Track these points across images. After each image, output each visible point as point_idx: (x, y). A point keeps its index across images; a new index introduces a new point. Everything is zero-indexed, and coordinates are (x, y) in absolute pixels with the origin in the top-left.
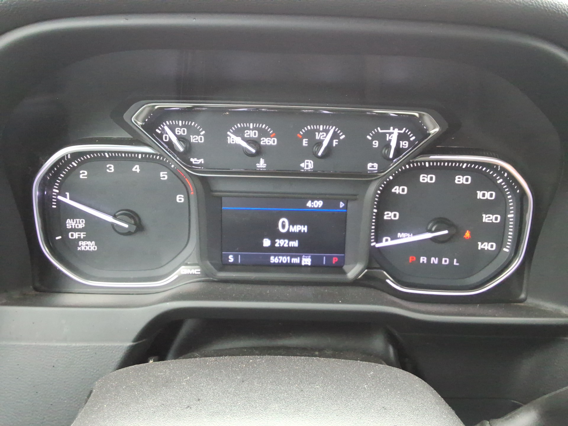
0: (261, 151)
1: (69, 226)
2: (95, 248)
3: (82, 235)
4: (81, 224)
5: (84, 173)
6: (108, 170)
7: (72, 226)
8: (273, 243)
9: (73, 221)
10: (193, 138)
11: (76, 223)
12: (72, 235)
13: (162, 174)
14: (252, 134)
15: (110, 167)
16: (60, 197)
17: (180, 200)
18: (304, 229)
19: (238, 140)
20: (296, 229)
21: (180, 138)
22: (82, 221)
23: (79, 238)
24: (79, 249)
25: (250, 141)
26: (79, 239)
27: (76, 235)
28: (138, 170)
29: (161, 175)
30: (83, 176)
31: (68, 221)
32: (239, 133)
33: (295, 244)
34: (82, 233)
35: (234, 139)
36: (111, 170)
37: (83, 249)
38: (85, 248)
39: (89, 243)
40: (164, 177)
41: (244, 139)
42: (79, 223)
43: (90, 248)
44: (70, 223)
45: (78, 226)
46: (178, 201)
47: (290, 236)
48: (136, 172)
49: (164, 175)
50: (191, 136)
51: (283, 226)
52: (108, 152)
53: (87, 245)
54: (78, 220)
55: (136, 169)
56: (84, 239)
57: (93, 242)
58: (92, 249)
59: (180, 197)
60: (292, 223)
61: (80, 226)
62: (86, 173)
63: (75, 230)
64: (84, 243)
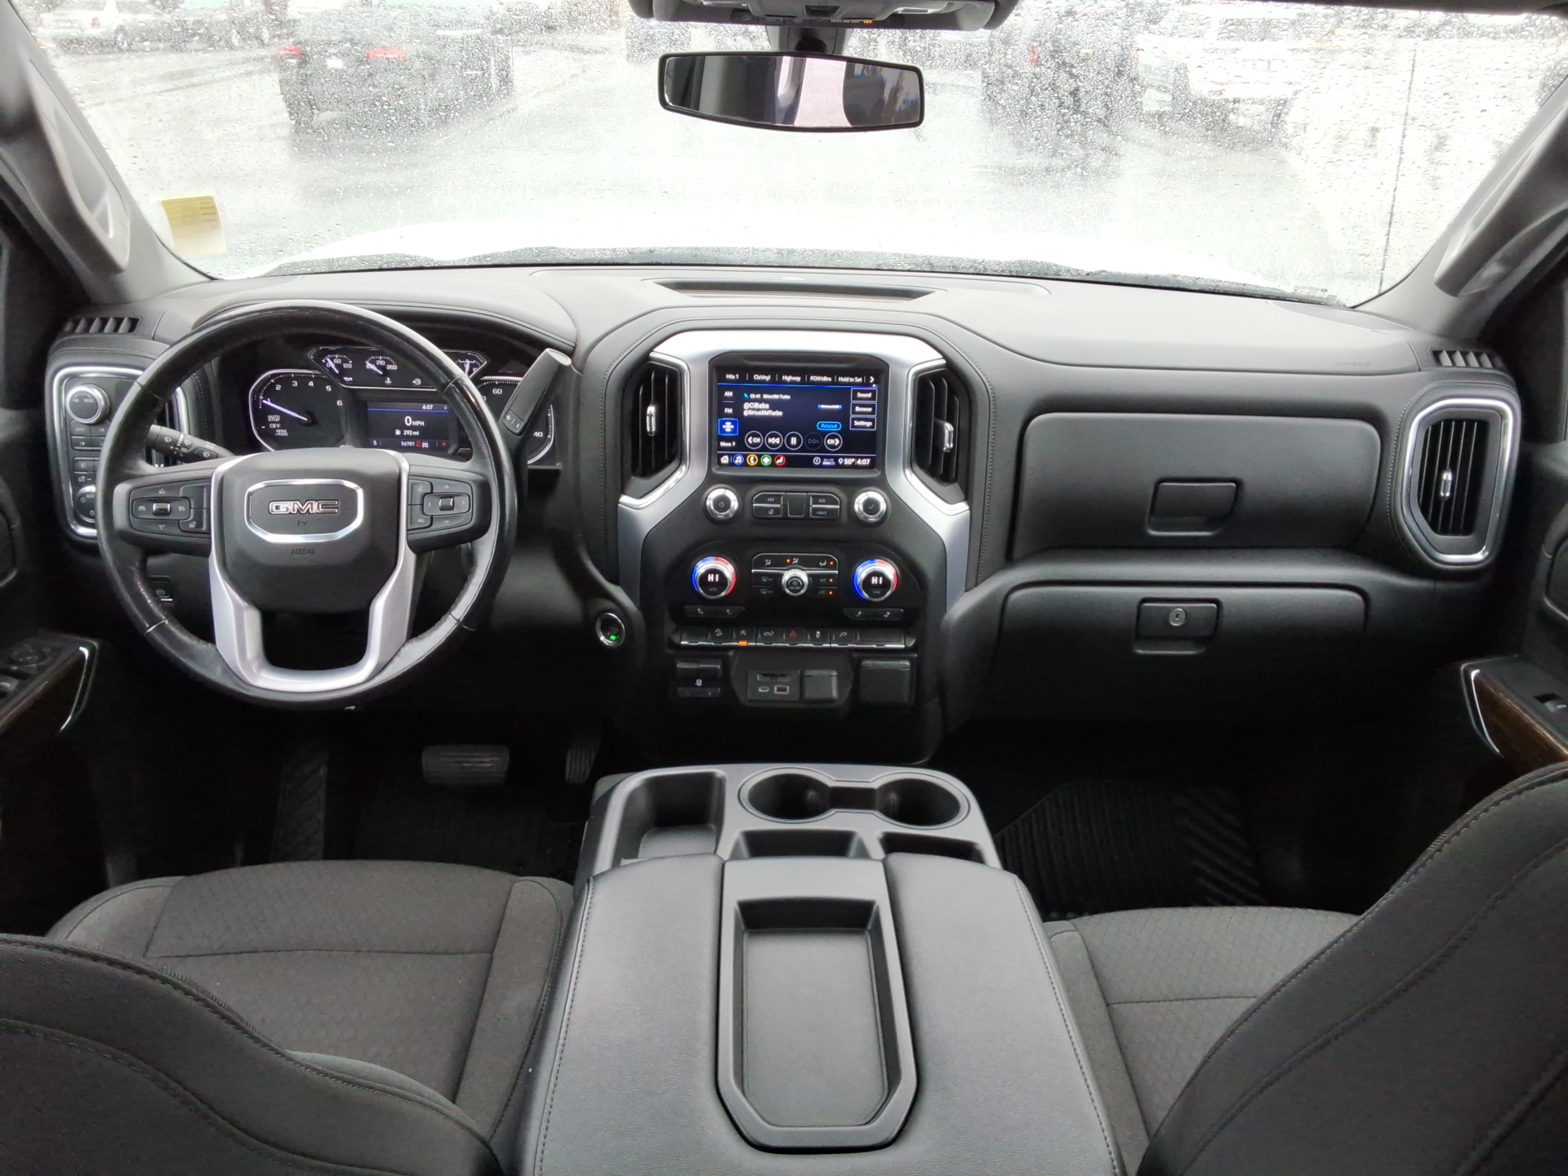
0: (386, 373)
1: (270, 420)
2: (286, 434)
3: (278, 426)
4: (277, 418)
6: (294, 385)
8: (402, 432)
9: (273, 417)
10: (345, 366)
11: (275, 418)
12: (271, 426)
13: (327, 387)
14: (382, 363)
15: (295, 383)
16: (264, 401)
18: (422, 423)
19: (373, 367)
20: (417, 423)
21: (337, 365)
24: (275, 432)
25: (379, 367)
26: (277, 428)
27: (274, 426)
29: (327, 389)
30: (280, 389)
31: (269, 417)
32: (374, 362)
33: (417, 433)
35: (369, 366)
37: (277, 433)
38: (280, 434)
40: (329, 389)
41: (376, 366)
44: (271, 418)
45: (275, 420)
46: (339, 405)
47: (413, 428)
51: (408, 422)
52: (294, 373)
54: (276, 416)
56: (280, 428)
57: (285, 430)
59: (339, 402)
60: (414, 419)
62: (281, 387)
63: (273, 422)
64: (280, 431)
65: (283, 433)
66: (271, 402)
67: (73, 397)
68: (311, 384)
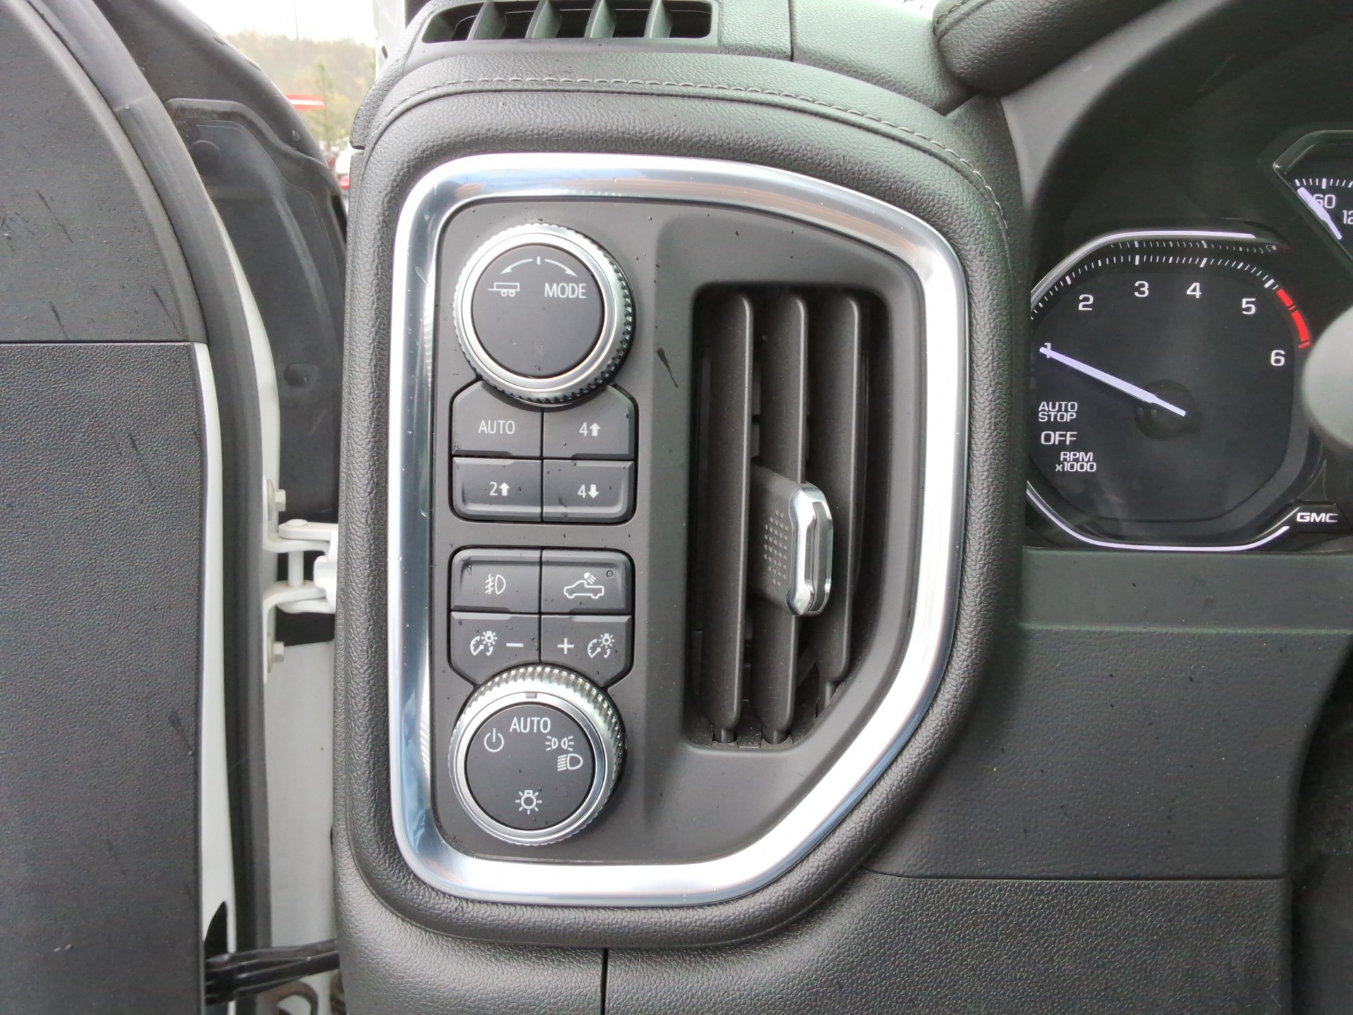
1: (1043, 418)
2: (1092, 467)
3: (1069, 437)
4: (1068, 412)
5: (1086, 299)
6: (1136, 294)
7: (1049, 416)
9: (1054, 407)
10: (1348, 216)
11: (1060, 410)
12: (1048, 438)
13: (1245, 302)
15: (1143, 286)
17: (1278, 361)
22: (1073, 407)
23: (1062, 443)
24: (1059, 468)
26: (1062, 446)
27: (1055, 438)
28: (1198, 294)
29: (1244, 306)
30: (1084, 306)
31: (1043, 406)
34: (1069, 434)
36: (1143, 293)
37: (1067, 467)
38: (1072, 467)
39: (1081, 455)
40: (1248, 309)
42: (1066, 411)
43: (1082, 467)
44: (1046, 411)
45: (1062, 417)
46: (1273, 363)
48: (1194, 296)
49: (1248, 306)
50: (1345, 212)
53: (1077, 460)
54: (1063, 404)
55: (1194, 290)
56: (1074, 447)
57: (1091, 454)
58: (1087, 468)
59: (1277, 354)
61: (1067, 418)
62: (1092, 299)
63: (1055, 426)
64: (1070, 456)
65: (1079, 462)
66: (1053, 349)
67: (491, 272)
68: (1195, 290)
